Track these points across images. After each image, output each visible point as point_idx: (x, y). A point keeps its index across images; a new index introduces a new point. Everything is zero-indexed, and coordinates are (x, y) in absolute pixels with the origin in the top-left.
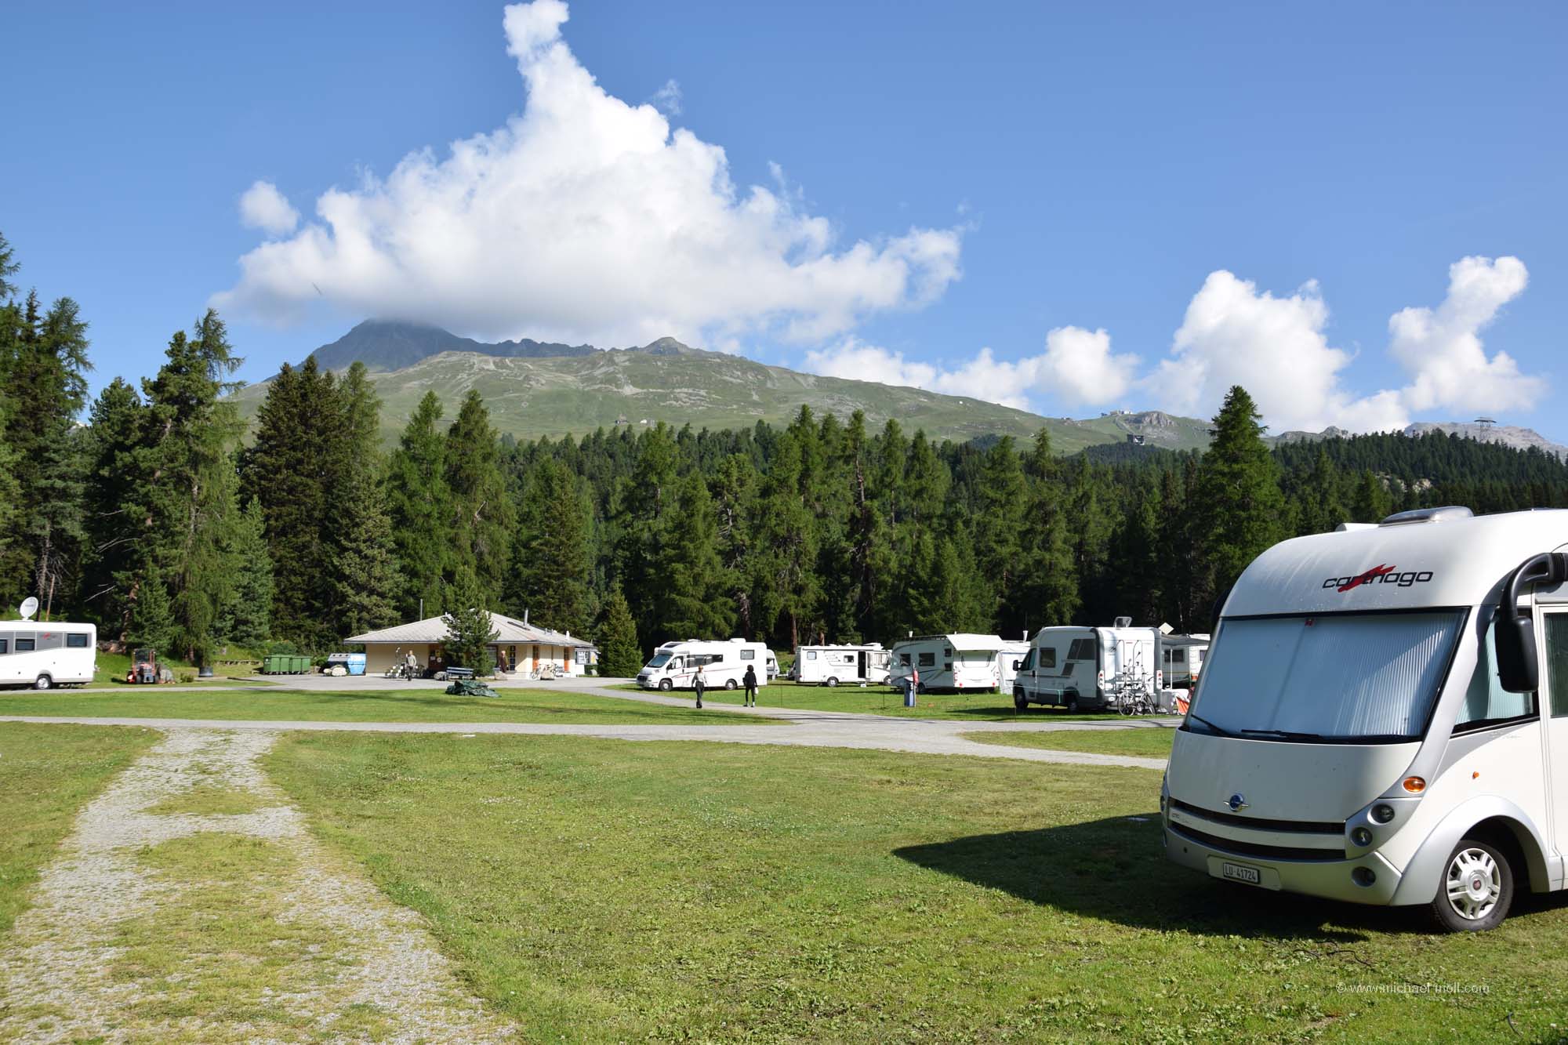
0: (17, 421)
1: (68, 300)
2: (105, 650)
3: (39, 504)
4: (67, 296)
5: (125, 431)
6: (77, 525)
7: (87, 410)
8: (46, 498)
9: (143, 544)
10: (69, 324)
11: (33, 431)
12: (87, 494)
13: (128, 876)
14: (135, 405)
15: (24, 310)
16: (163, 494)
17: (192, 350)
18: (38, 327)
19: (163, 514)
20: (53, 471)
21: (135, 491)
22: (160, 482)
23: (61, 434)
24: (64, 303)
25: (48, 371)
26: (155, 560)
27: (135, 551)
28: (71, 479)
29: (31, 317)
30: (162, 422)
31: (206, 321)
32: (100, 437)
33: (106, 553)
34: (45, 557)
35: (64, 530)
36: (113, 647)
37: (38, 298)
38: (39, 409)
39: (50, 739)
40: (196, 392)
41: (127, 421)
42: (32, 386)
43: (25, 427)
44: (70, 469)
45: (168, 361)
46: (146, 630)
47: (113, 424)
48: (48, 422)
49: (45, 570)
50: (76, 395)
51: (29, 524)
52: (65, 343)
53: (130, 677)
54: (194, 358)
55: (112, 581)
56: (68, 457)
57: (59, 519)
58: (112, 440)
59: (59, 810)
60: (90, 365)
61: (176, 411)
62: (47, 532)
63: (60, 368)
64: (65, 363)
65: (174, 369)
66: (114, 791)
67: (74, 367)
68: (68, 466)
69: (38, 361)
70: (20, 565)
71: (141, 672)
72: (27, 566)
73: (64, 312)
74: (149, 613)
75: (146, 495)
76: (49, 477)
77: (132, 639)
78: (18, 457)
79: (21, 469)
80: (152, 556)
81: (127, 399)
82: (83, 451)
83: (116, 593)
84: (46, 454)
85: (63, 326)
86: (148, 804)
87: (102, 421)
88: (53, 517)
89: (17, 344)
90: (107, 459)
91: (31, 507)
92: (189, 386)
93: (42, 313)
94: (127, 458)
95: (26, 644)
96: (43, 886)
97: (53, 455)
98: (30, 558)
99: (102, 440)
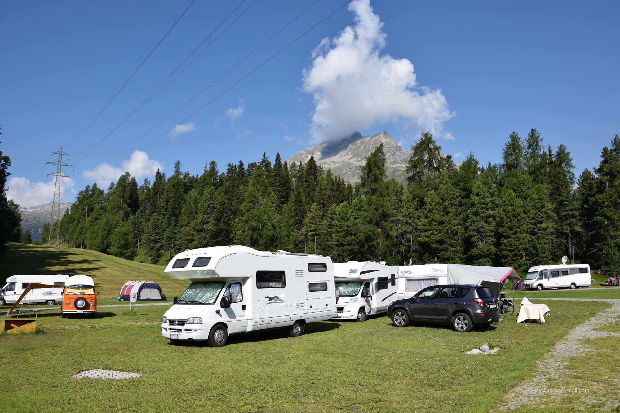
0: (552, 193)
1: (562, 145)
2: (597, 273)
3: (564, 221)
4: (561, 144)
5: (591, 189)
6: (579, 227)
7: (576, 183)
8: (567, 219)
9: (605, 231)
10: (564, 154)
11: (558, 195)
12: (580, 215)
13: (580, 347)
14: (593, 179)
15: (548, 153)
16: (610, 211)
17: (611, 153)
18: (553, 158)
19: (611, 219)
20: (567, 208)
21: (598, 211)
22: (607, 206)
23: (568, 194)
24: (561, 147)
25: (559, 173)
26: (611, 237)
27: (602, 235)
28: (574, 210)
29: (550, 155)
30: (604, 183)
31: (615, 140)
32: (582, 193)
33: (592, 236)
34: (570, 240)
35: (575, 230)
36: (599, 272)
37: (551, 148)
38: (559, 187)
39: (571, 306)
40: (616, 169)
41: (591, 185)
42: (555, 179)
43: (555, 194)
44: (573, 207)
45: (602, 159)
46: (611, 265)
47: (586, 187)
48: (563, 191)
49: (570, 245)
50: (571, 179)
51: (562, 228)
52: (564, 161)
53: (607, 283)
54: (612, 156)
55: (595, 247)
56: (572, 202)
57: (572, 226)
58: (586, 193)
59: (566, 328)
60: (574, 167)
61: (609, 178)
62: (569, 231)
63: (564, 170)
64: (565, 168)
65: (605, 162)
66: (587, 323)
67: (569, 169)
68: (572, 206)
69: (556, 170)
70: (561, 244)
71: (611, 281)
72: (564, 244)
73: (561, 150)
74: (612, 258)
75: (603, 212)
76: (566, 211)
77: (607, 268)
78: (554, 206)
79: (556, 209)
80: (609, 236)
81: (590, 177)
82: (577, 199)
83: (598, 251)
84: (564, 203)
85: (562, 155)
86: (596, 327)
87: (581, 187)
88: (570, 225)
89: (547, 166)
90: (586, 201)
91: (562, 223)
92: (613, 167)
93: (554, 153)
94: (593, 199)
95: (565, 273)
96: (555, 347)
97: (566, 203)
98: (564, 241)
99: (583, 194)
